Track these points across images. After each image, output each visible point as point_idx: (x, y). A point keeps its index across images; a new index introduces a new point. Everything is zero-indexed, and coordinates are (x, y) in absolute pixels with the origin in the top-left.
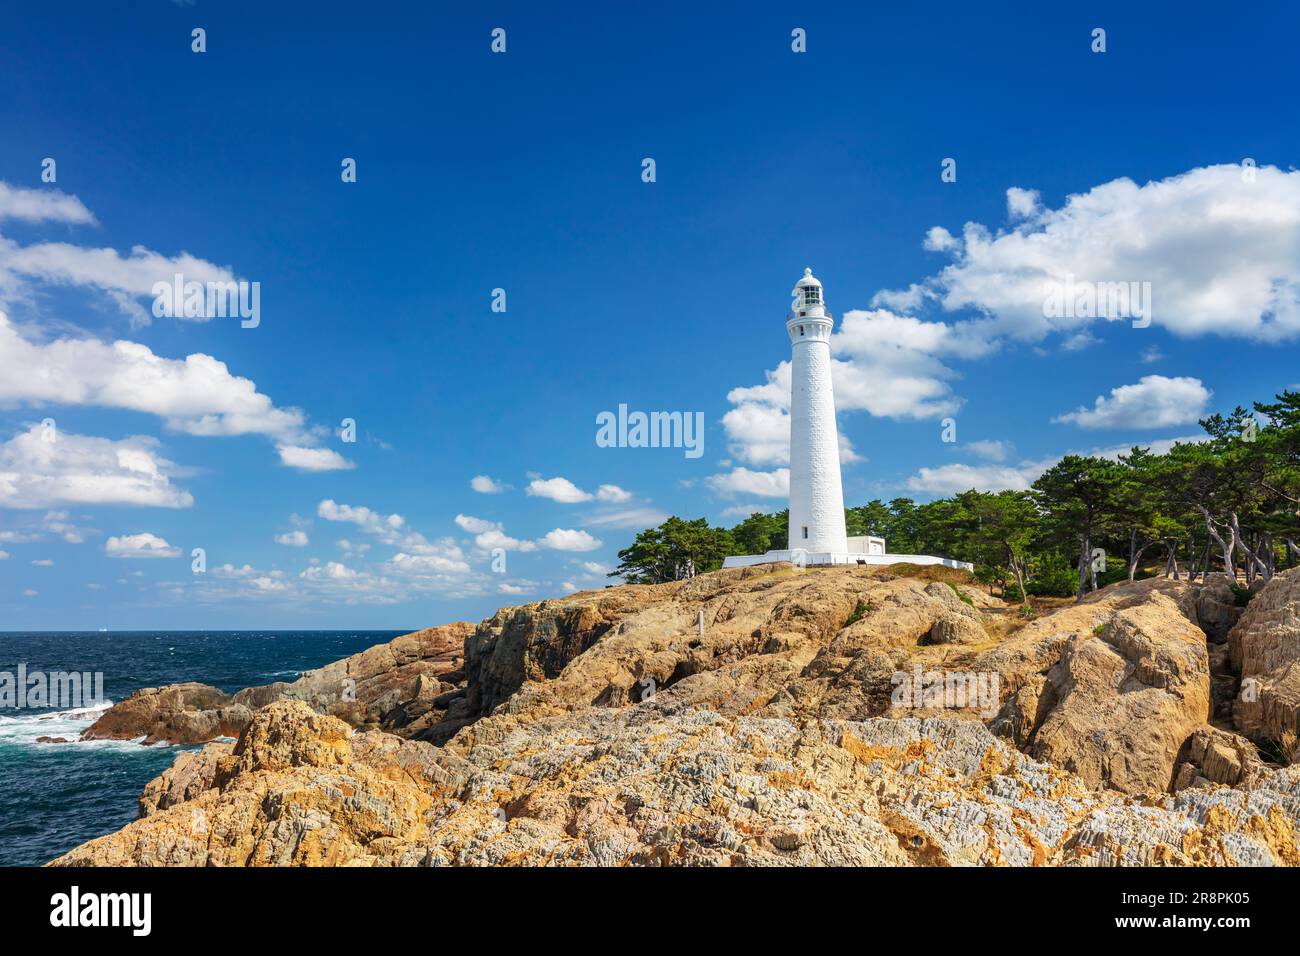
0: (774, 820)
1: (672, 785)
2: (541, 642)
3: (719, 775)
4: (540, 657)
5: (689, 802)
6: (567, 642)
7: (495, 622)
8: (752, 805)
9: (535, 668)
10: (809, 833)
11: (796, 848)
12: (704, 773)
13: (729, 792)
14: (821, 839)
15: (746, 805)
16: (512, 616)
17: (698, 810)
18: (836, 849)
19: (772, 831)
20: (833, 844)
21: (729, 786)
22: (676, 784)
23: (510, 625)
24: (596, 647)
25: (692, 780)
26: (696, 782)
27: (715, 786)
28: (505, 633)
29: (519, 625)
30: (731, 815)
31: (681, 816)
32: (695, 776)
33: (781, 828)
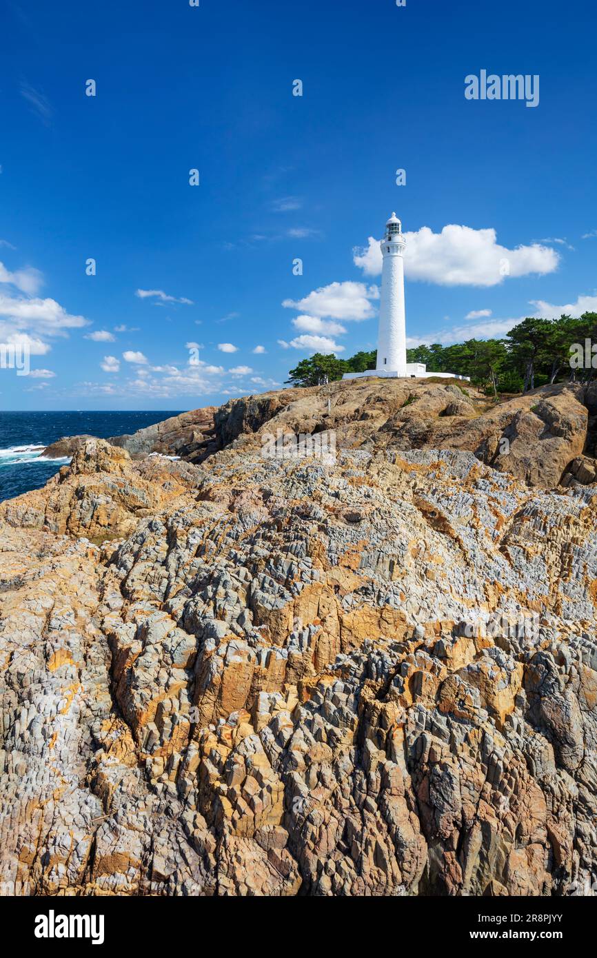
0: (348, 504)
1: (291, 484)
2: (250, 416)
3: (319, 479)
4: (250, 423)
5: (300, 493)
6: (263, 415)
7: (227, 406)
8: (337, 495)
9: (248, 428)
10: (368, 512)
11: (359, 521)
12: (310, 477)
13: (324, 488)
14: (375, 516)
15: (333, 495)
16: (236, 403)
17: (305, 497)
18: (384, 521)
19: (345, 511)
20: (382, 519)
21: (325, 485)
22: (294, 483)
23: (235, 407)
24: (276, 417)
25: (303, 481)
26: (305, 482)
27: (316, 484)
28: (233, 411)
29: (240, 407)
30: (323, 501)
31: (294, 501)
32: (304, 479)
33: (350, 509)
